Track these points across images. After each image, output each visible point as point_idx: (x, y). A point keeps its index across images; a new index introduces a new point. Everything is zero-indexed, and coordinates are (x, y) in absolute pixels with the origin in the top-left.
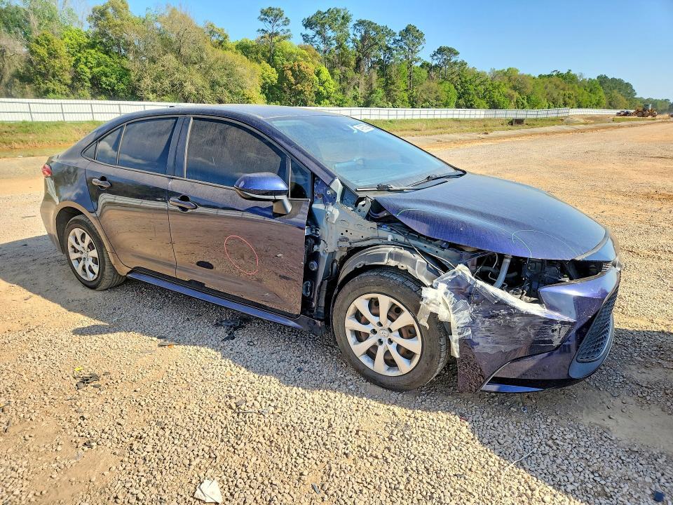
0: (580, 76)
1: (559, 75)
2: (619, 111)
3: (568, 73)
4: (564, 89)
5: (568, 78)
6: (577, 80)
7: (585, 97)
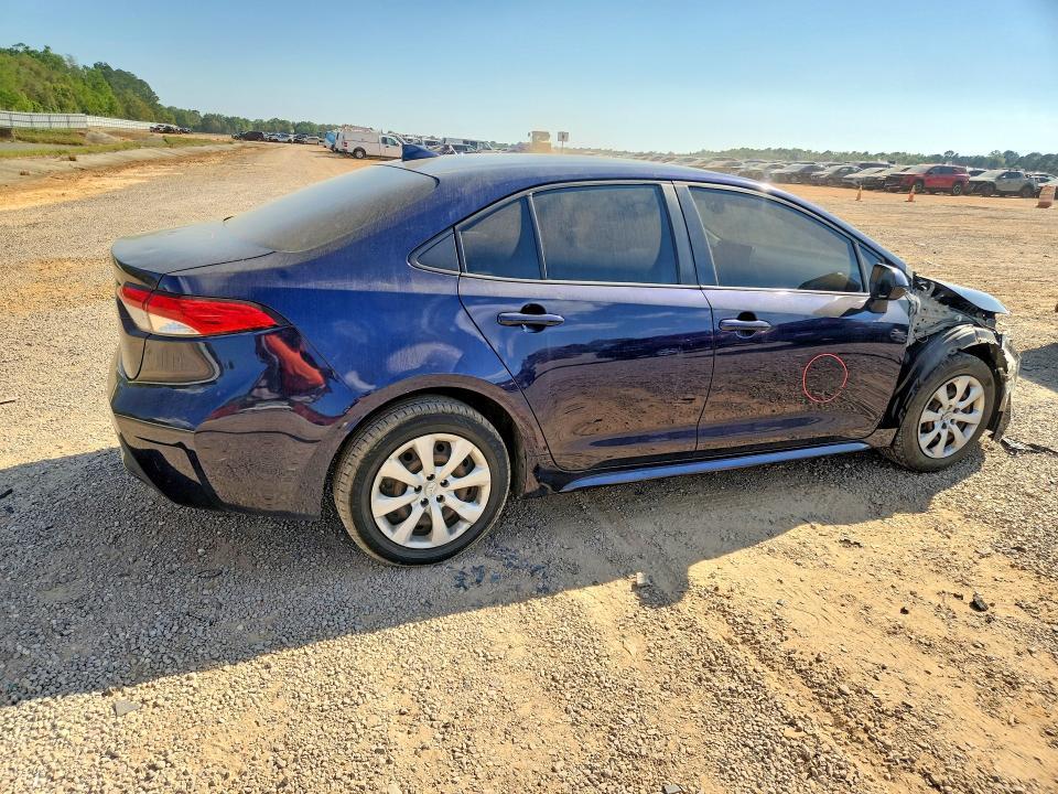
0: (69, 61)
1: (28, 52)
2: (155, 125)
3: (46, 51)
4: (49, 79)
5: (48, 61)
6: (66, 66)
7: (89, 97)
